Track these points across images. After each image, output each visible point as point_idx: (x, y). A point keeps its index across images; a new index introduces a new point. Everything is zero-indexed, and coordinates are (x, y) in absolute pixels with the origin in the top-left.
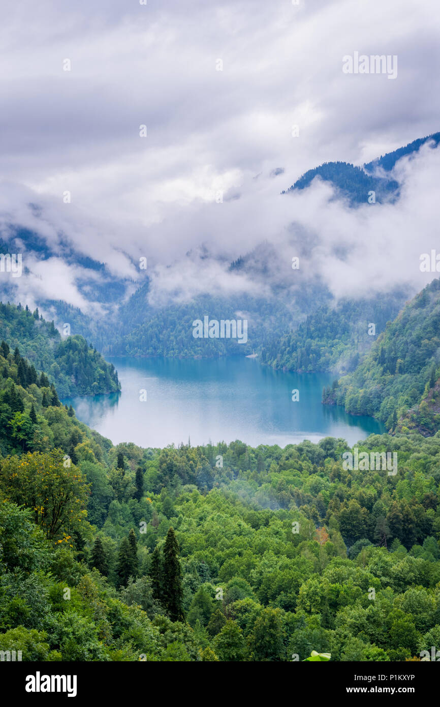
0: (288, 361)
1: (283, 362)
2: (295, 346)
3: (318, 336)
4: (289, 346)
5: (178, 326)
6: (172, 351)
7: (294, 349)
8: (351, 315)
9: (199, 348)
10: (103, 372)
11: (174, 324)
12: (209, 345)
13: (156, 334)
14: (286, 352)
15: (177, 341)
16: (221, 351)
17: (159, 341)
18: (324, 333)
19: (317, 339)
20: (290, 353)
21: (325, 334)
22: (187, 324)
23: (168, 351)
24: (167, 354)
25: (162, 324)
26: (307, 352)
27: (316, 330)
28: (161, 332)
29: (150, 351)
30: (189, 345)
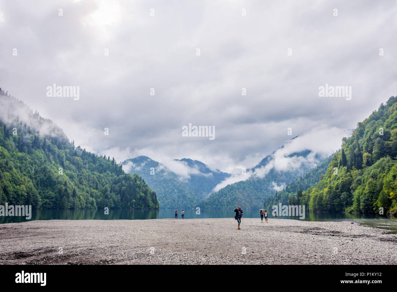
2: (279, 197)
3: (292, 191)
5: (228, 195)
8: (311, 179)
9: (236, 205)
10: (143, 195)
11: (226, 194)
12: (241, 204)
14: (275, 200)
15: (226, 202)
16: (247, 207)
17: (219, 202)
21: (296, 190)
22: (232, 194)
23: (222, 206)
25: (221, 194)
26: (286, 199)
29: (214, 207)
30: (231, 204)
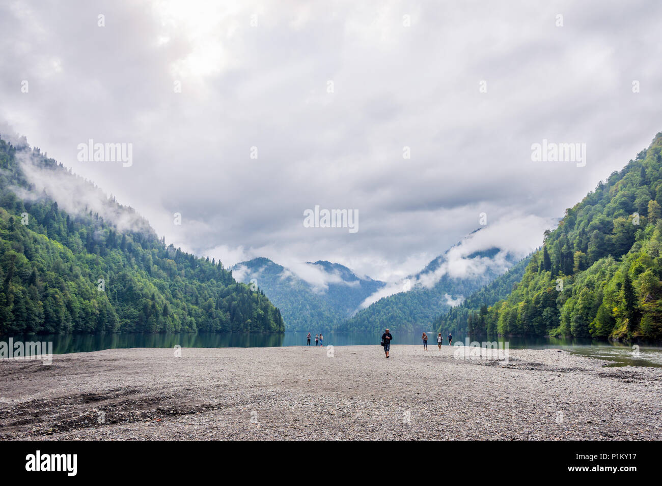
0: (450, 326)
1: (446, 327)
4: (451, 314)
6: (376, 329)
7: (455, 316)
10: (262, 312)
13: (367, 318)
14: (448, 319)
18: (478, 303)
19: (473, 308)
20: (451, 319)
24: (373, 331)
27: (472, 301)
28: (371, 317)
